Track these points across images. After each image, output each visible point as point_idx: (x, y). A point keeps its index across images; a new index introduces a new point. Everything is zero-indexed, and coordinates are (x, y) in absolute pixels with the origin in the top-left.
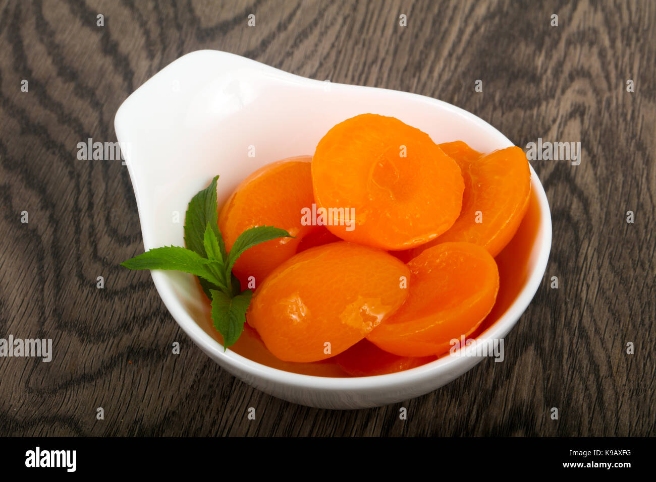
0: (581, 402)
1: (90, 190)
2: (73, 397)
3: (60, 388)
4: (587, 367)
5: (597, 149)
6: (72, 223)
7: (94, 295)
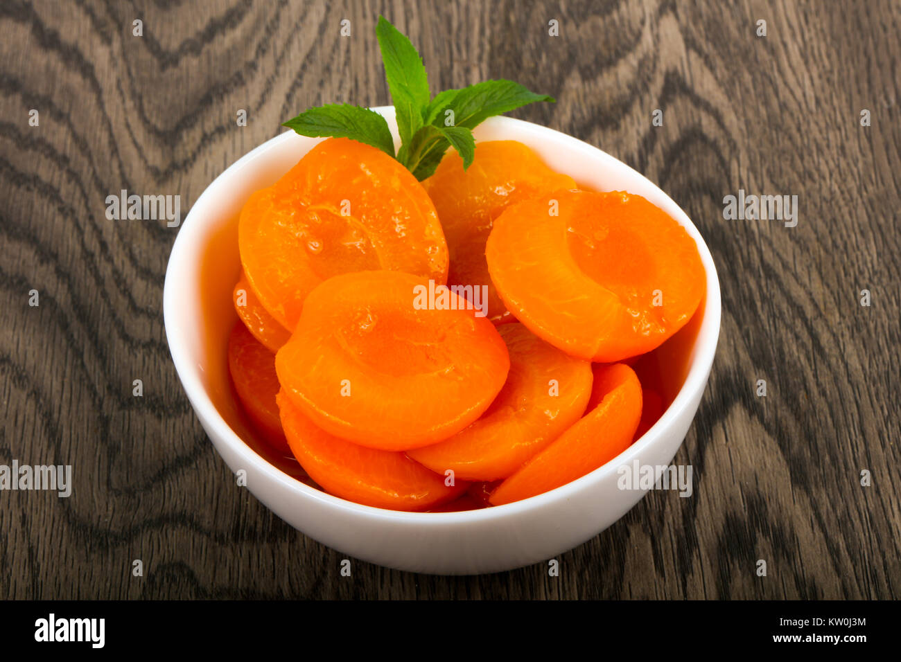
0: (796, 354)
1: (95, 227)
2: (175, 489)
3: (153, 481)
4: (788, 311)
5: (707, 47)
6: (88, 272)
7: (152, 357)
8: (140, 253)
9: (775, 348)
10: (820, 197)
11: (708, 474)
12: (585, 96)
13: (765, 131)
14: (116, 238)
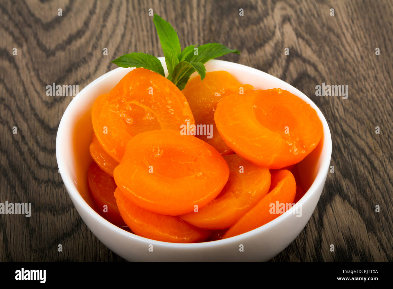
8: (41, 140)
9: (352, 169)
10: (368, 100)
11: (326, 228)
12: (251, 61)
13: (337, 72)
14: (29, 134)
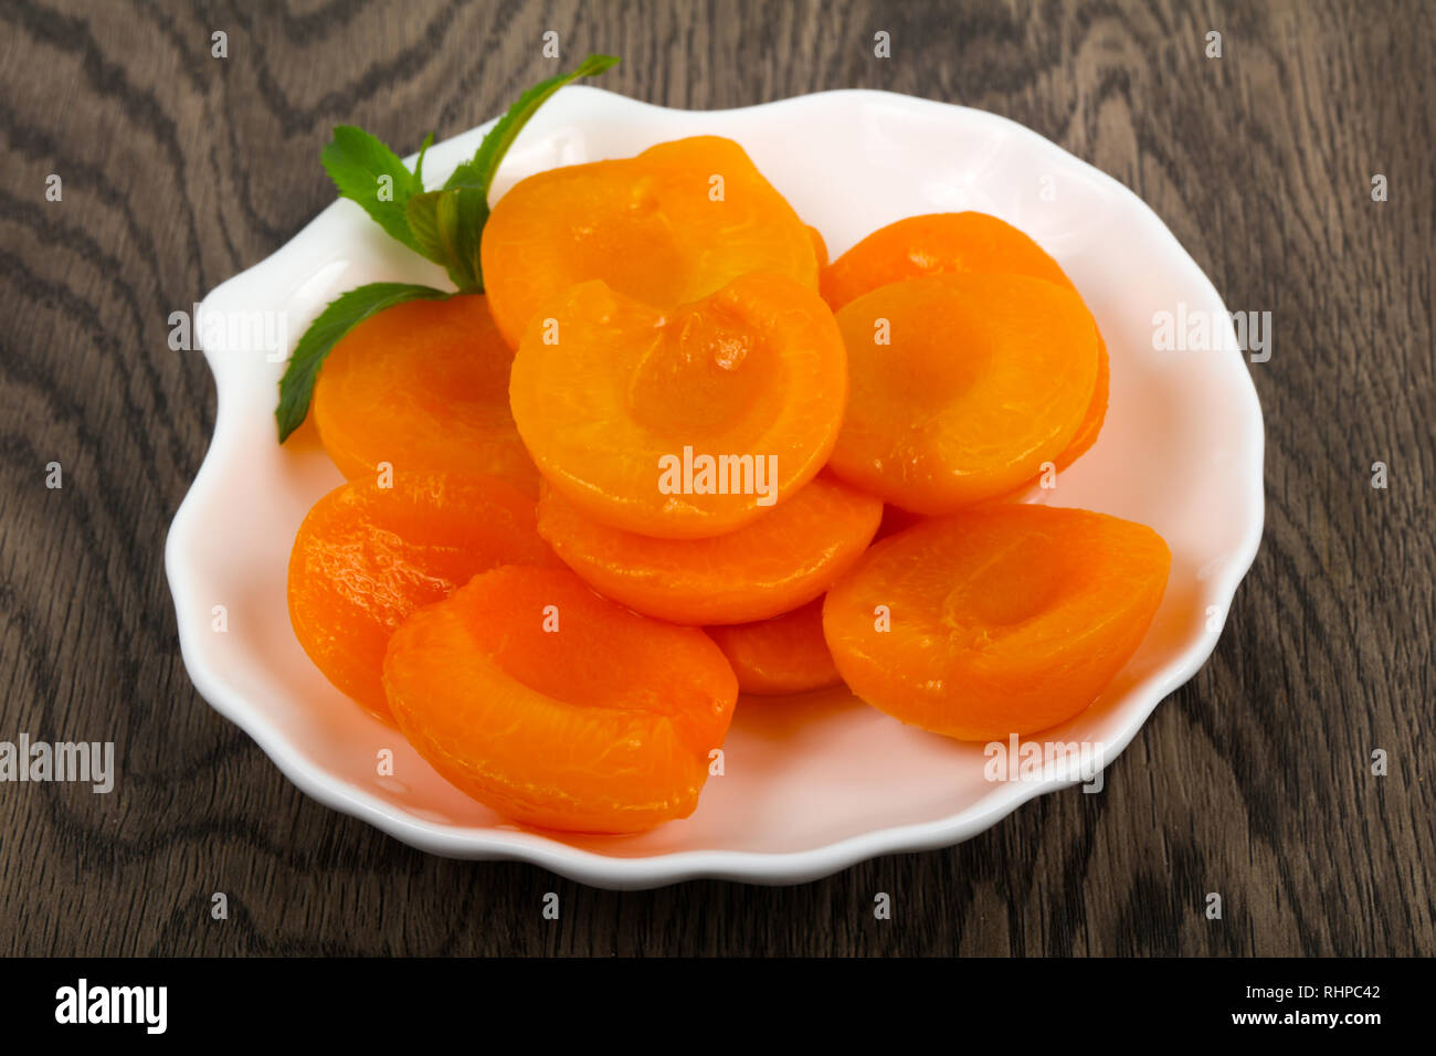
0: (1275, 630)
1: (150, 370)
2: (232, 779)
3: (199, 766)
5: (1174, 151)
6: (131, 439)
9: (1241, 620)
11: (1112, 810)
14: (182, 389)
